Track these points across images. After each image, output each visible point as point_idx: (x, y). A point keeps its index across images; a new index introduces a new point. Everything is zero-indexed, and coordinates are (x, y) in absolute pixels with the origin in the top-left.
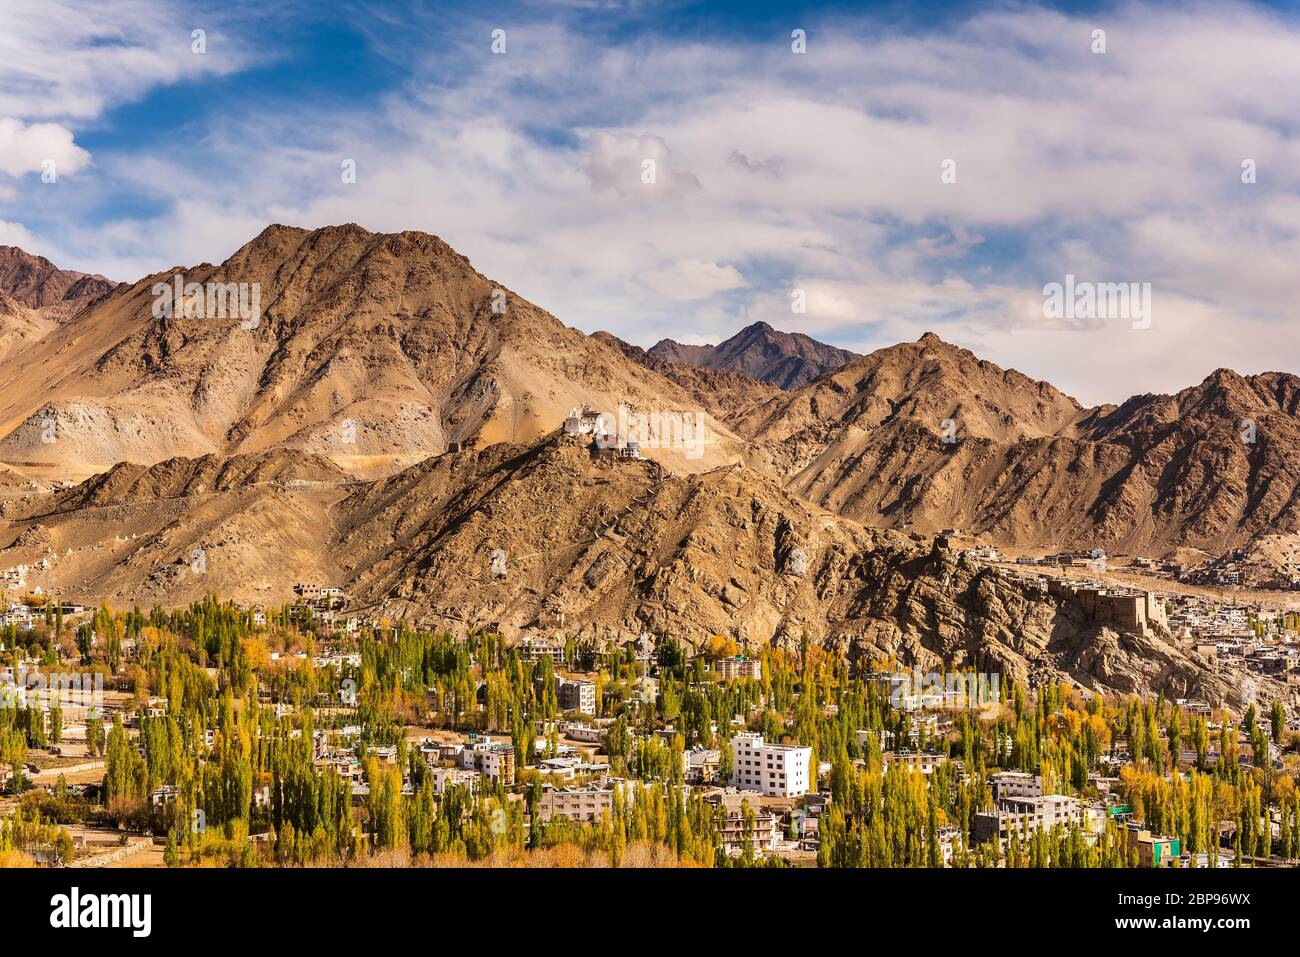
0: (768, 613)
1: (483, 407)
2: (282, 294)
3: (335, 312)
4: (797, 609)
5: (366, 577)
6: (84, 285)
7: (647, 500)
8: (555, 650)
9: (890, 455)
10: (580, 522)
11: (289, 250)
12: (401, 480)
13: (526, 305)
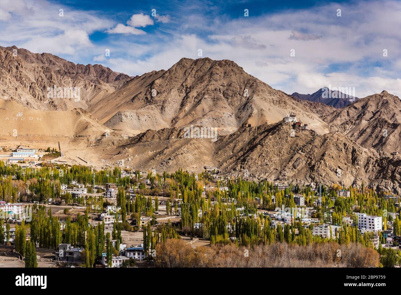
0: (350, 177)
1: (248, 113)
2: (186, 79)
3: (203, 84)
4: (359, 176)
5: (225, 164)
6: (121, 76)
7: (311, 142)
8: (285, 187)
9: (375, 129)
10: (290, 148)
11: (188, 66)
12: (234, 135)
13: (261, 82)
